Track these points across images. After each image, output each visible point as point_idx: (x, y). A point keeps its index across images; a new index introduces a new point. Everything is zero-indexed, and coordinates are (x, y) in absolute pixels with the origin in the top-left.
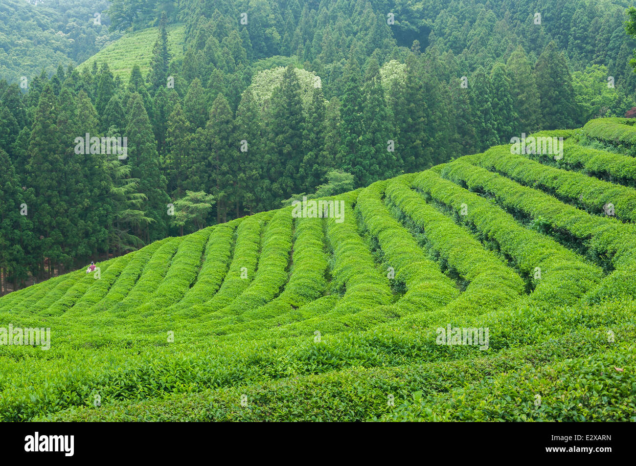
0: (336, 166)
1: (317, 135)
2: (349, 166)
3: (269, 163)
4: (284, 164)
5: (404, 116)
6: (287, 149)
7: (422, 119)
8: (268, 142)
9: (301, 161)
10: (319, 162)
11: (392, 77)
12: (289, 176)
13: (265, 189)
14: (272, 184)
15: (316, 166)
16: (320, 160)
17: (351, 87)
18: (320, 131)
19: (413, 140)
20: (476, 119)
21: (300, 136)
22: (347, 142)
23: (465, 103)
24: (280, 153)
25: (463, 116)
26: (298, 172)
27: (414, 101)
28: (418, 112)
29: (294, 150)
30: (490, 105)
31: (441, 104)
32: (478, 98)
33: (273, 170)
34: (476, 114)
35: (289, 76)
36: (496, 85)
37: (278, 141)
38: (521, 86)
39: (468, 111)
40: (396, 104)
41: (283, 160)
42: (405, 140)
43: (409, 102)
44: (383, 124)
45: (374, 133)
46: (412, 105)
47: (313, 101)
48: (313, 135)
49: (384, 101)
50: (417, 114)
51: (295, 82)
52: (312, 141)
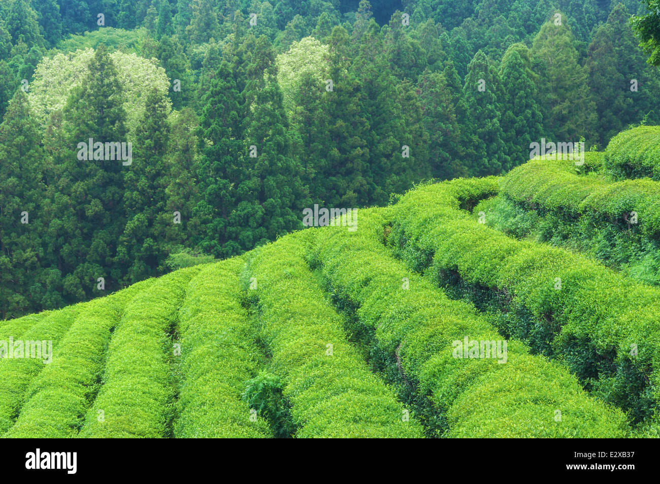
0: (187, 242)
1: (153, 181)
2: (213, 242)
3: (59, 236)
4: (88, 237)
5: (323, 144)
6: (94, 208)
7: (359, 151)
8: (57, 195)
9: (121, 232)
10: (156, 233)
11: (304, 70)
12: (96, 261)
13: (49, 288)
14: (64, 276)
15: (148, 242)
16: (157, 229)
17: (218, 88)
18: (158, 174)
19: (341, 191)
20: (469, 151)
21: (121, 184)
22: (210, 194)
23: (448, 119)
24: (81, 215)
25: (444, 145)
26: (114, 253)
27: (344, 115)
28: (351, 136)
29: (106, 210)
30: (498, 124)
31: (398, 123)
32: (476, 109)
33: (66, 249)
34: (471, 141)
35: (101, 67)
36: (510, 85)
37: (76, 192)
38: (560, 88)
39: (454, 135)
40: (308, 122)
41: (85, 231)
42: (324, 190)
43: (335, 117)
44: (280, 160)
45: (262, 177)
46: (340, 122)
47: (145, 115)
48: (143, 182)
49: (283, 115)
50: (351, 141)
51: (112, 79)
52: (142, 192)
